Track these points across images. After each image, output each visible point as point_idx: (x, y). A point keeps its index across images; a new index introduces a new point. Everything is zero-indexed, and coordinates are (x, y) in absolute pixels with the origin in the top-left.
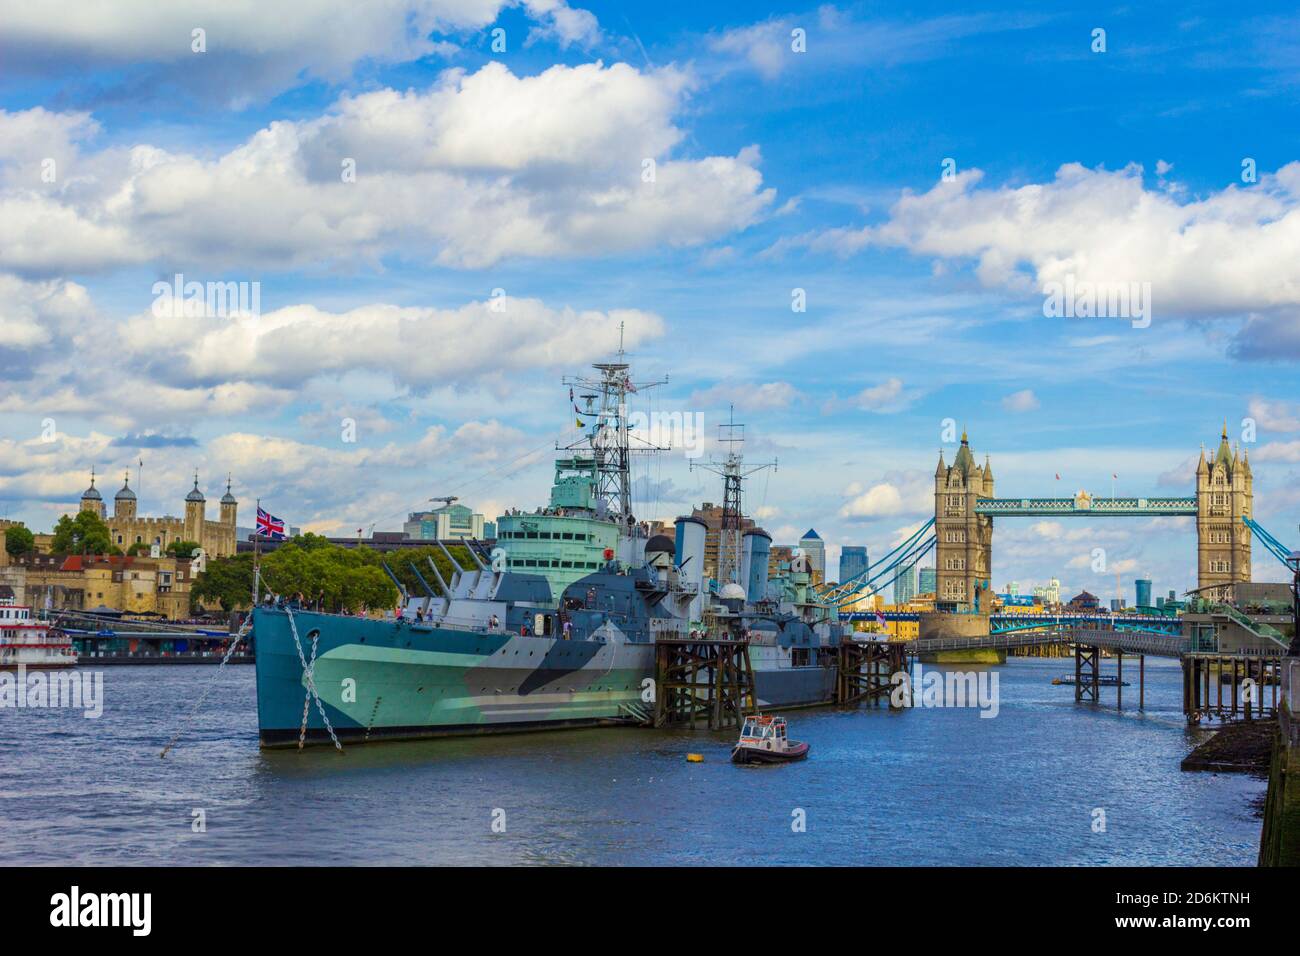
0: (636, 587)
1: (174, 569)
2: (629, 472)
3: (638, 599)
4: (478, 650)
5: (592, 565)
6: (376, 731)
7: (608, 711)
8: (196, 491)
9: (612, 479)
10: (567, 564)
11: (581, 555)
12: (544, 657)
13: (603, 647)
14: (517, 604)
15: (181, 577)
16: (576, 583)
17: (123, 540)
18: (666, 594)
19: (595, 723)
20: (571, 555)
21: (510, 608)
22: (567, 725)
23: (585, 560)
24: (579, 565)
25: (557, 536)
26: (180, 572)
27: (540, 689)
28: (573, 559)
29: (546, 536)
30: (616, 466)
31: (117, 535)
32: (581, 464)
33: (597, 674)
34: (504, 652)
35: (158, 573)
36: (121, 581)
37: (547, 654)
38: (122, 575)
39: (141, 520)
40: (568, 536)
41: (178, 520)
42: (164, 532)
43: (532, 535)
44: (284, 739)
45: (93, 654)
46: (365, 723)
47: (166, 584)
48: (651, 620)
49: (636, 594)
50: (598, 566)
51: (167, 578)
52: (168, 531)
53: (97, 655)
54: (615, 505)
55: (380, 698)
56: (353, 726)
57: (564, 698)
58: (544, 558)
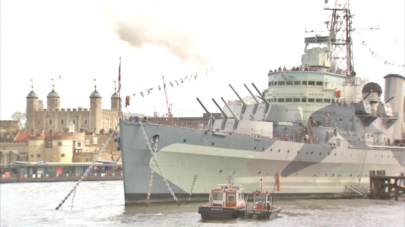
0: (356, 114)
1: (84, 139)
2: (352, 44)
3: (357, 121)
4: (255, 148)
5: (327, 101)
6: (194, 195)
7: (339, 189)
8: (96, 91)
9: (341, 49)
10: (311, 100)
11: (319, 95)
12: (296, 154)
13: (335, 149)
14: (280, 123)
15: (88, 144)
16: (317, 112)
17: (52, 122)
18: (376, 118)
19: (331, 196)
20: (313, 94)
21: (275, 126)
22: (313, 196)
23: (324, 97)
24: (319, 100)
25: (304, 83)
26: (87, 141)
27: (295, 173)
28: (315, 97)
29: (297, 83)
30: (344, 40)
31: (49, 119)
32: (320, 40)
33: (331, 165)
34: (271, 150)
35: (74, 142)
36: (51, 146)
37: (298, 152)
38: (51, 144)
39: (63, 110)
40: (311, 83)
41: (86, 110)
42: (78, 117)
43: (289, 83)
44: (140, 199)
45: (34, 176)
46: (188, 191)
47: (79, 148)
48: (366, 134)
49: (356, 118)
50: (331, 101)
51: (79, 144)
52: (80, 116)
53: (37, 176)
54: (342, 65)
55: (196, 176)
56: (181, 193)
57: (310, 179)
58: (297, 97)
